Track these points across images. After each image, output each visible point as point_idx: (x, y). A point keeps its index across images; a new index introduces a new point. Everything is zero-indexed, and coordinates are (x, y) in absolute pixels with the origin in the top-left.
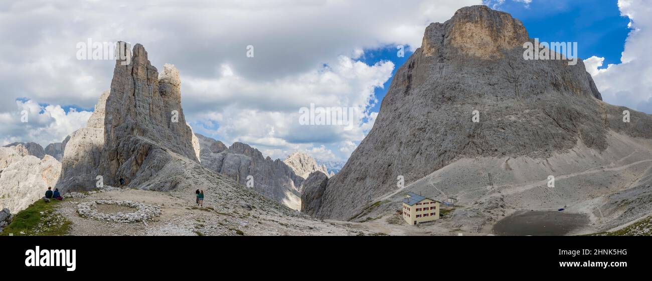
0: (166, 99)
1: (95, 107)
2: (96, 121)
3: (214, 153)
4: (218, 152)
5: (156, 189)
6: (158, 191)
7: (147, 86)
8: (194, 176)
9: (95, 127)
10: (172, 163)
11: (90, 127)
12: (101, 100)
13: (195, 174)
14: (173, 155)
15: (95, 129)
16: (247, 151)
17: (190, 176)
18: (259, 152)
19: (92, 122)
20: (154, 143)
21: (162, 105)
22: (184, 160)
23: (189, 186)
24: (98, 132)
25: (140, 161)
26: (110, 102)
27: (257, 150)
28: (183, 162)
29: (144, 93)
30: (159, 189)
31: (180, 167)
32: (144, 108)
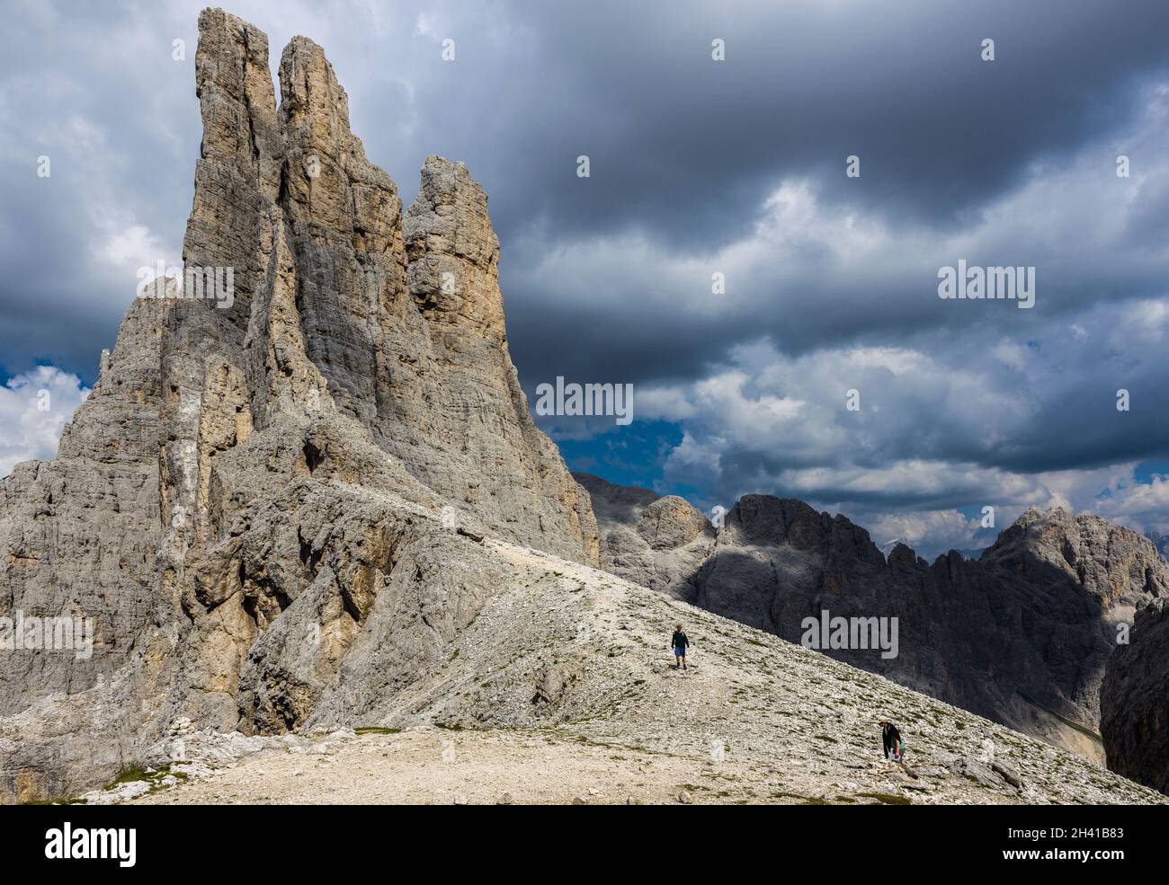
0: (445, 328)
1: (104, 363)
2: (112, 431)
3: (653, 548)
4: (675, 544)
5: (468, 719)
6: (475, 728)
7: (356, 264)
8: (638, 639)
9: (106, 460)
10: (518, 591)
11: (79, 462)
12: (131, 325)
13: (640, 633)
14: (517, 555)
15: (107, 468)
16: (797, 529)
17: (622, 640)
18: (853, 528)
19: (88, 433)
20: (420, 509)
21: (429, 352)
22: (569, 572)
23: (636, 689)
24: (123, 485)
25: (359, 599)
26: (184, 330)
27: (842, 520)
28: (569, 585)
29: (343, 297)
30: (480, 718)
31: (561, 606)
32: (348, 366)
